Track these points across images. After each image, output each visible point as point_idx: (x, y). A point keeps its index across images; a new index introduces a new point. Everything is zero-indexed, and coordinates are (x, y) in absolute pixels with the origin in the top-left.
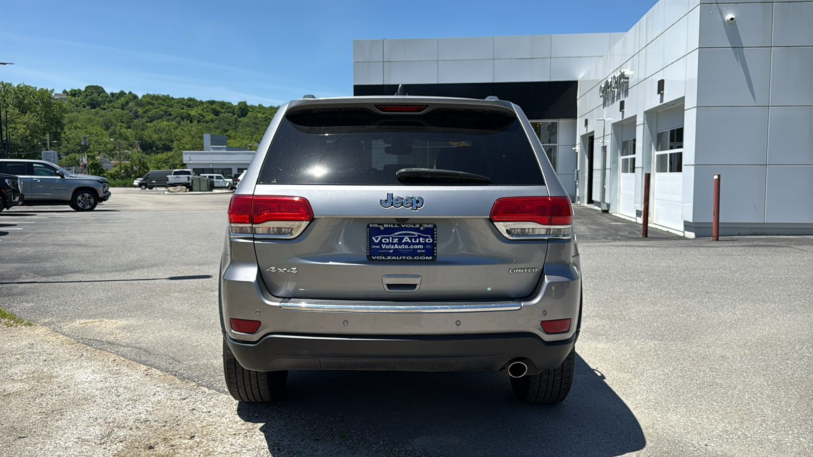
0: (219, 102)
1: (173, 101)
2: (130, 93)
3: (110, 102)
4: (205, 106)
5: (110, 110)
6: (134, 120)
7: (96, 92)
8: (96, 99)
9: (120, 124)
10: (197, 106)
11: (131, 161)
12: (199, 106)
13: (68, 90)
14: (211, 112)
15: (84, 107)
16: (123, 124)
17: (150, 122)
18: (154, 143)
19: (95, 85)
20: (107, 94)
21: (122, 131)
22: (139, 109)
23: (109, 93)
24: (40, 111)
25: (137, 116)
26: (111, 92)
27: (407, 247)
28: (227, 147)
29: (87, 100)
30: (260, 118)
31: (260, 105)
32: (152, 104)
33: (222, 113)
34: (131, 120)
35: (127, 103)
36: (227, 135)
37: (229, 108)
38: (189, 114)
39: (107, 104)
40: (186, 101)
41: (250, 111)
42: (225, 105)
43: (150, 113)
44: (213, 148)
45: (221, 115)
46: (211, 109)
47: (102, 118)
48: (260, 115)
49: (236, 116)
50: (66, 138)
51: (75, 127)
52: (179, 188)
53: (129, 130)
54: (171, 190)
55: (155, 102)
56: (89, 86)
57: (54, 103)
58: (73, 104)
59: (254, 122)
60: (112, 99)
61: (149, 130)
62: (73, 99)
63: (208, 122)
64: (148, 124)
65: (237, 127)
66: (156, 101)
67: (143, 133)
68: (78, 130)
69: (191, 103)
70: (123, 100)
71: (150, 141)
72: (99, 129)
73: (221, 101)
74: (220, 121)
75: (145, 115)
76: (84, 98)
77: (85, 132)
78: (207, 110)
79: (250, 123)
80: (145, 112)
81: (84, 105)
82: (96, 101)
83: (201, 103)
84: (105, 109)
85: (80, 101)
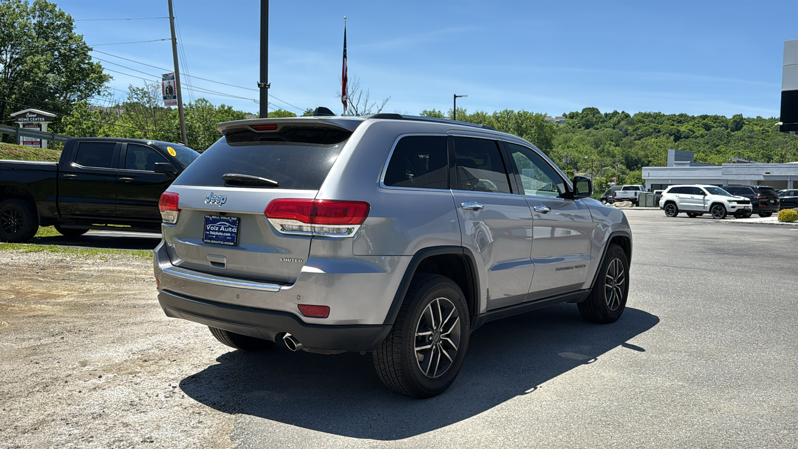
0: (711, 117)
1: (664, 118)
2: (623, 112)
3: (603, 122)
4: (696, 121)
5: (602, 129)
6: (623, 138)
7: (591, 114)
8: (590, 120)
9: (609, 142)
10: (688, 122)
11: (607, 177)
12: (691, 121)
13: (567, 113)
14: (702, 127)
15: (580, 127)
16: (612, 142)
17: (639, 139)
18: (640, 159)
19: (591, 107)
20: (602, 114)
21: (610, 149)
22: (629, 128)
23: (603, 114)
24: (534, 133)
25: (626, 134)
26: (605, 113)
27: (222, 234)
28: (691, 162)
29: (583, 121)
30: (757, 131)
31: (758, 117)
32: (643, 122)
33: (713, 127)
34: (620, 138)
35: (619, 122)
36: (717, 150)
37: (722, 122)
38: (678, 130)
39: (600, 124)
40: (677, 117)
41: (746, 124)
42: (718, 119)
43: (640, 130)
44: (676, 164)
45: (713, 129)
46: (703, 124)
47: (592, 138)
48: (756, 128)
49: (729, 130)
50: (559, 156)
51: (568, 147)
52: (625, 202)
53: (617, 148)
54: (617, 205)
55: (645, 120)
56: (586, 109)
57: (546, 126)
58: (570, 125)
59: (749, 136)
60: (605, 119)
61: (636, 147)
62: (571, 121)
63: (698, 137)
64: (636, 142)
65: (729, 142)
66: (648, 118)
67: (630, 150)
68: (570, 149)
69: (682, 119)
70: (615, 119)
71: (636, 158)
72: (589, 148)
73: (714, 115)
74: (710, 136)
75: (635, 133)
76: (580, 120)
77: (576, 151)
78: (698, 125)
79: (745, 137)
80: (635, 130)
81: (580, 126)
82: (590, 122)
83: (693, 118)
84: (598, 129)
85: (577, 123)
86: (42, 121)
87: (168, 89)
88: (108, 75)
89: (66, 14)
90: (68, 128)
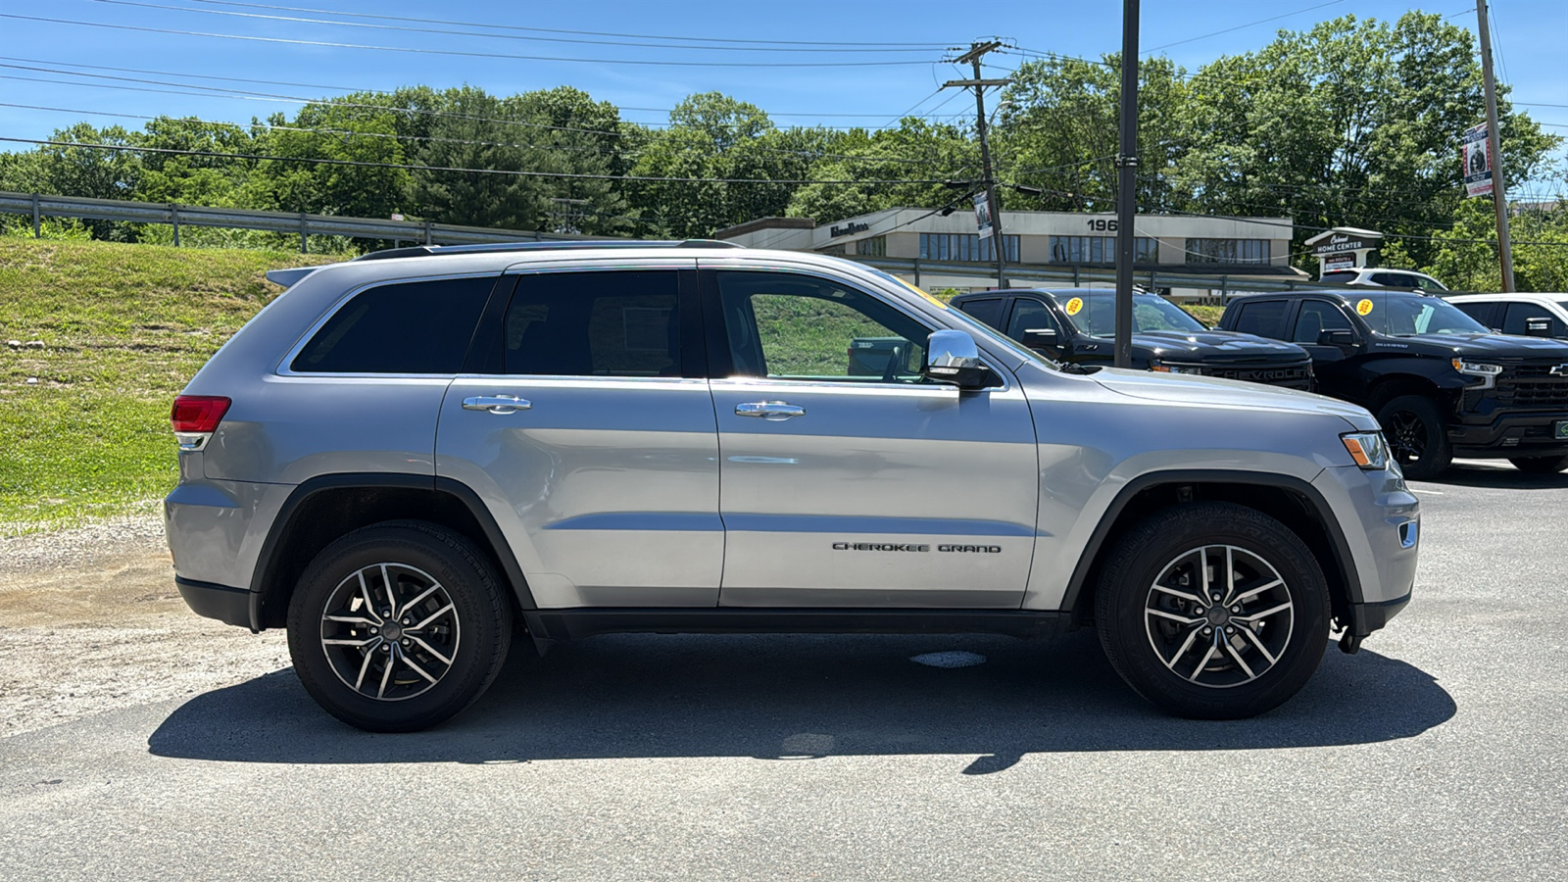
86: (1358, 248)
87: (1474, 161)
88: (1553, 136)
89: (1461, 30)
90: (1441, 255)
